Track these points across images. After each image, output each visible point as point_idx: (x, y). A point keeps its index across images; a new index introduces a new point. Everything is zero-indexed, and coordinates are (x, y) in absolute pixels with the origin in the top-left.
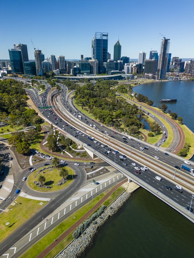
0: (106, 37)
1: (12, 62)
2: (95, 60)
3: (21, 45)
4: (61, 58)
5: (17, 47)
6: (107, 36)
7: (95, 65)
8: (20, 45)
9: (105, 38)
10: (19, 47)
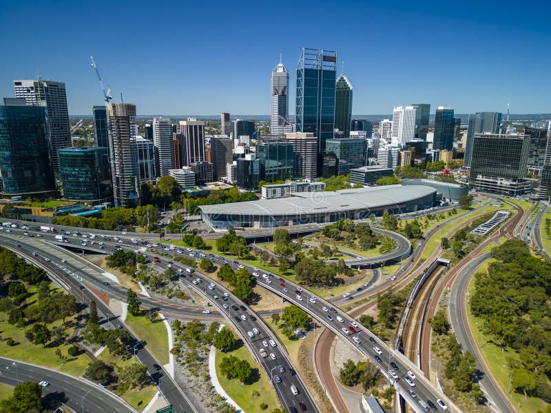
0: (331, 64)
1: (7, 153)
2: (307, 136)
3: (45, 85)
4: (191, 127)
5: (29, 91)
6: (333, 59)
7: (309, 150)
8: (37, 86)
9: (328, 66)
10: (37, 91)
